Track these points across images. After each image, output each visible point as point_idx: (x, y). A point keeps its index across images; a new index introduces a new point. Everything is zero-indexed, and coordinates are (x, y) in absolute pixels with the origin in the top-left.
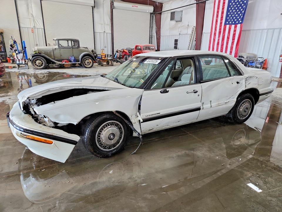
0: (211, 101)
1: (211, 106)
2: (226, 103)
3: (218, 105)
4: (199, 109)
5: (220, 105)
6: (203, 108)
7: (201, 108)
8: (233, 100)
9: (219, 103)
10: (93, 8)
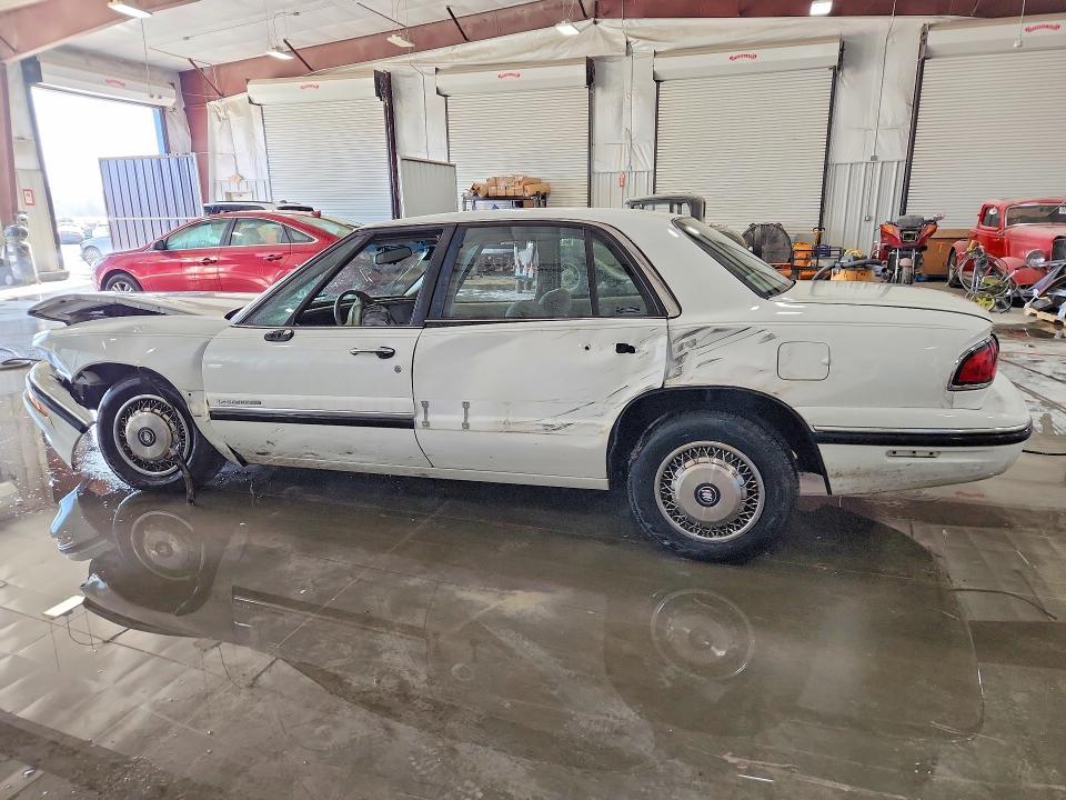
0: (466, 405)
1: (466, 426)
2: (549, 428)
3: (502, 427)
4: (406, 423)
5: (512, 428)
6: (426, 424)
7: (419, 419)
8: (594, 425)
9: (511, 419)
10: (837, 70)
